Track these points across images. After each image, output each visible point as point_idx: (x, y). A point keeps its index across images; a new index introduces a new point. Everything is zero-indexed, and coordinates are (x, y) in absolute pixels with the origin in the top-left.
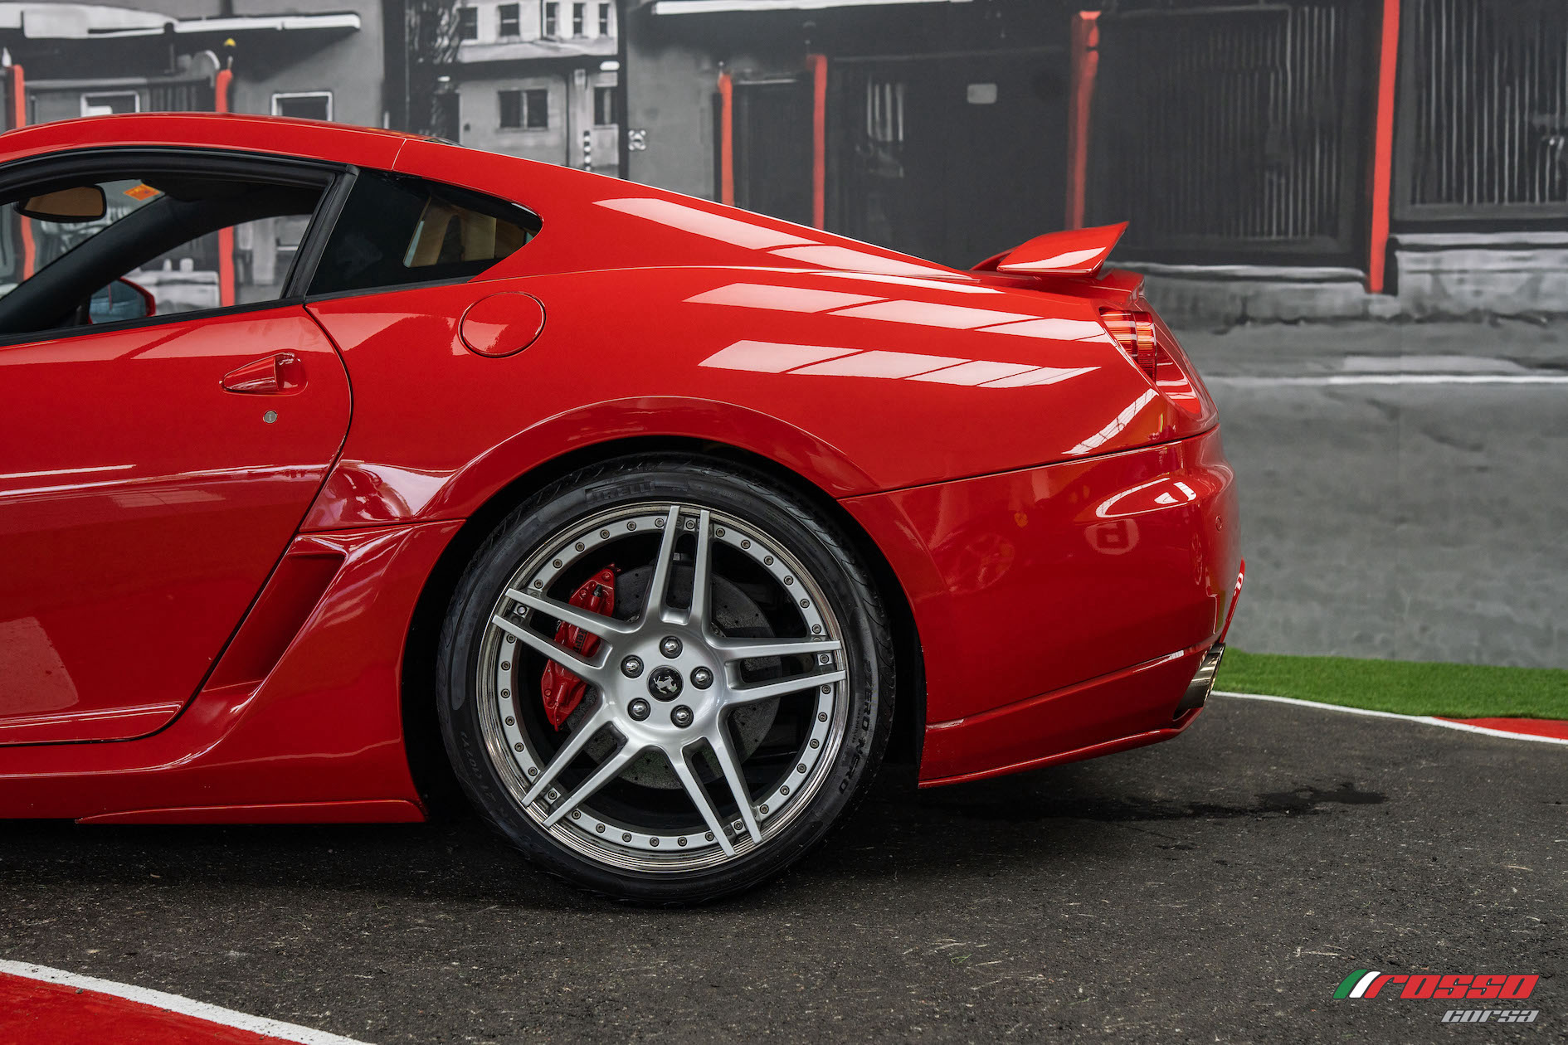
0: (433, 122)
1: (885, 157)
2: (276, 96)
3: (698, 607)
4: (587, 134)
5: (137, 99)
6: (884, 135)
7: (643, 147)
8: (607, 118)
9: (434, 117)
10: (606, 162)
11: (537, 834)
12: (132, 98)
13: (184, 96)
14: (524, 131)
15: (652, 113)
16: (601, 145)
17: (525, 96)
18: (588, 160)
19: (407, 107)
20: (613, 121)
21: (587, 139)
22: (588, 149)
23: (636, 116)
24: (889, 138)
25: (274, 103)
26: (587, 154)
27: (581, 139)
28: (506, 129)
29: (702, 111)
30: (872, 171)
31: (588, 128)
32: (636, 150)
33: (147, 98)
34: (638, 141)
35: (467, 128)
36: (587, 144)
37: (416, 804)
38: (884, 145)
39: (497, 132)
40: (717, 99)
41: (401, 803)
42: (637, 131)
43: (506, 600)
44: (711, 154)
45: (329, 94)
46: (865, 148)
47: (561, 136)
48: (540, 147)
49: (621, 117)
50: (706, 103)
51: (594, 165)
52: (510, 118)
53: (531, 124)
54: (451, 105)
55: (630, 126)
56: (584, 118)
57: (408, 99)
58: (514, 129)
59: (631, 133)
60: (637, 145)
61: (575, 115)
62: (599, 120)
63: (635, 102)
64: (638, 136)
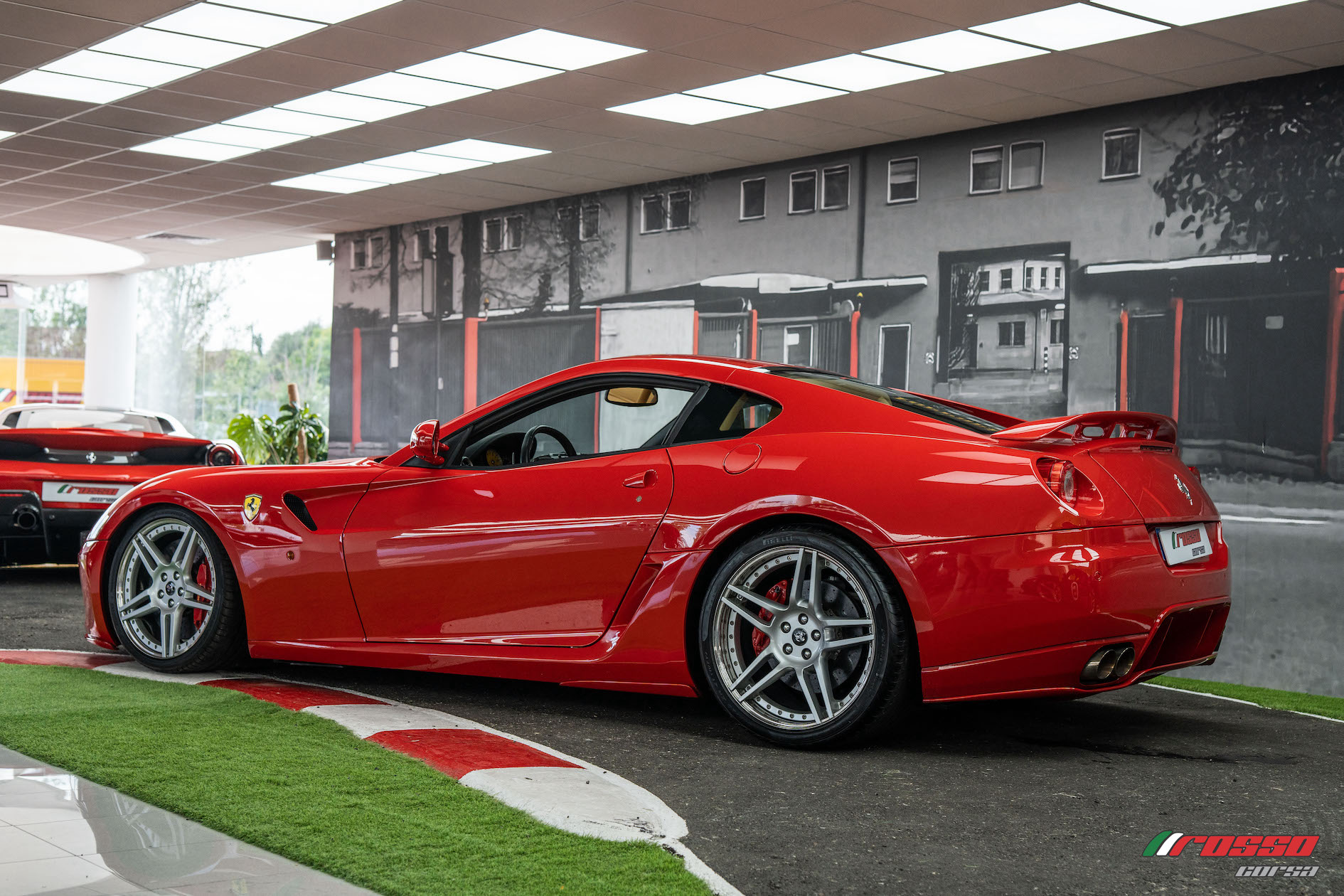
0: (963, 342)
1: (1215, 364)
2: (883, 326)
3: (812, 598)
4: (1046, 349)
5: (812, 329)
6: (1215, 350)
7: (1077, 358)
8: (1058, 340)
9: (964, 339)
10: (1056, 367)
11: (735, 706)
12: (810, 328)
13: (836, 325)
14: (1012, 347)
15: (1083, 336)
16: (1054, 356)
17: (1013, 325)
18: (1046, 365)
19: (950, 333)
20: (1060, 342)
21: (1046, 352)
22: (1046, 359)
23: (1074, 338)
24: (1218, 352)
25: (881, 330)
26: (1046, 362)
27: (1042, 353)
28: (1002, 346)
29: (1111, 334)
30: (1207, 373)
31: (1047, 346)
32: (1073, 359)
33: (817, 328)
34: (1074, 353)
35: (981, 345)
36: (1046, 355)
37: (694, 689)
38: (1215, 356)
39: (997, 348)
40: (1119, 327)
41: (685, 686)
42: (1074, 347)
43: (728, 591)
44: (1115, 362)
45: (909, 325)
46: (1204, 358)
47: (1032, 350)
48: (1020, 358)
49: (1065, 338)
50: (1113, 330)
51: (1049, 368)
52: (1004, 341)
53: (1015, 344)
54: (973, 331)
55: (1070, 345)
56: (1045, 340)
57: (950, 328)
58: (1006, 346)
59: (1071, 348)
60: (1074, 356)
61: (1040, 337)
62: (1053, 341)
63: (1073, 329)
64: (1074, 351)
